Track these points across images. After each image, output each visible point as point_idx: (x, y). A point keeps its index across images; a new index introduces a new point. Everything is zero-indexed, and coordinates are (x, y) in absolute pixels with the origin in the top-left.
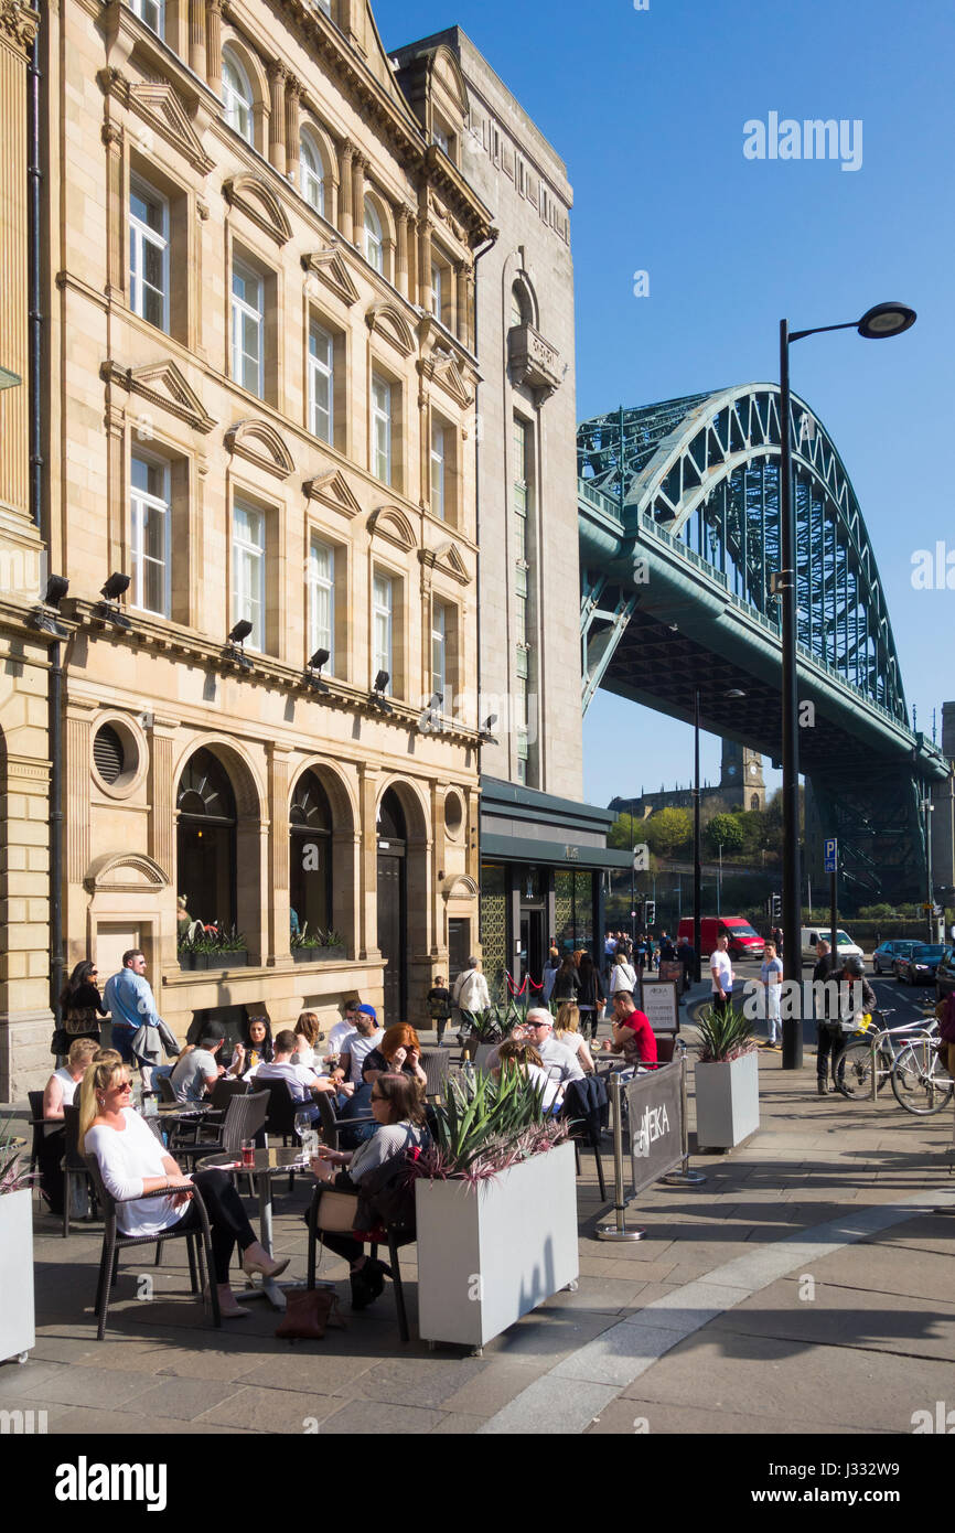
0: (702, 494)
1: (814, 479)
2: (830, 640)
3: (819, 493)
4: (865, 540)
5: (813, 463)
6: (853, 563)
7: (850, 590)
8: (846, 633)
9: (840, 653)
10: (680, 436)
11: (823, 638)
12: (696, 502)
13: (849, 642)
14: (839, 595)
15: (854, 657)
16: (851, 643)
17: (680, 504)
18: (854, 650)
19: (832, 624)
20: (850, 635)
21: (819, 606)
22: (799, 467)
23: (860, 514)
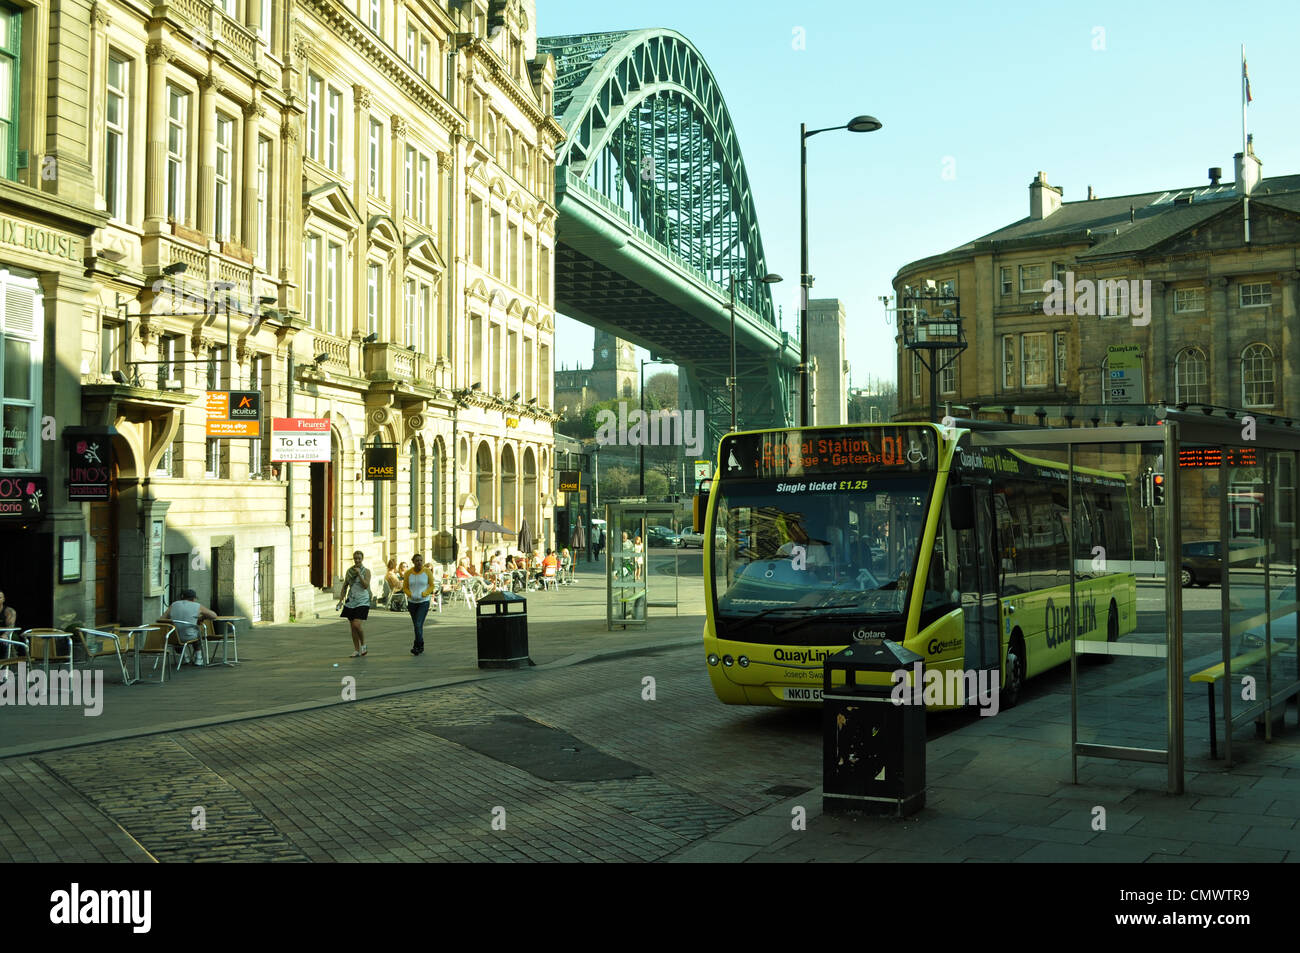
0: (606, 136)
1: (695, 107)
2: (708, 242)
3: (699, 116)
4: (737, 154)
5: (694, 92)
6: (726, 175)
7: (725, 199)
8: (721, 236)
9: (716, 254)
10: (590, 89)
11: (702, 241)
12: (602, 144)
13: (724, 243)
14: (715, 202)
15: (727, 257)
16: (726, 245)
17: (590, 147)
18: (728, 251)
19: (708, 227)
20: (724, 238)
21: (698, 211)
22: (683, 97)
23: (733, 132)
